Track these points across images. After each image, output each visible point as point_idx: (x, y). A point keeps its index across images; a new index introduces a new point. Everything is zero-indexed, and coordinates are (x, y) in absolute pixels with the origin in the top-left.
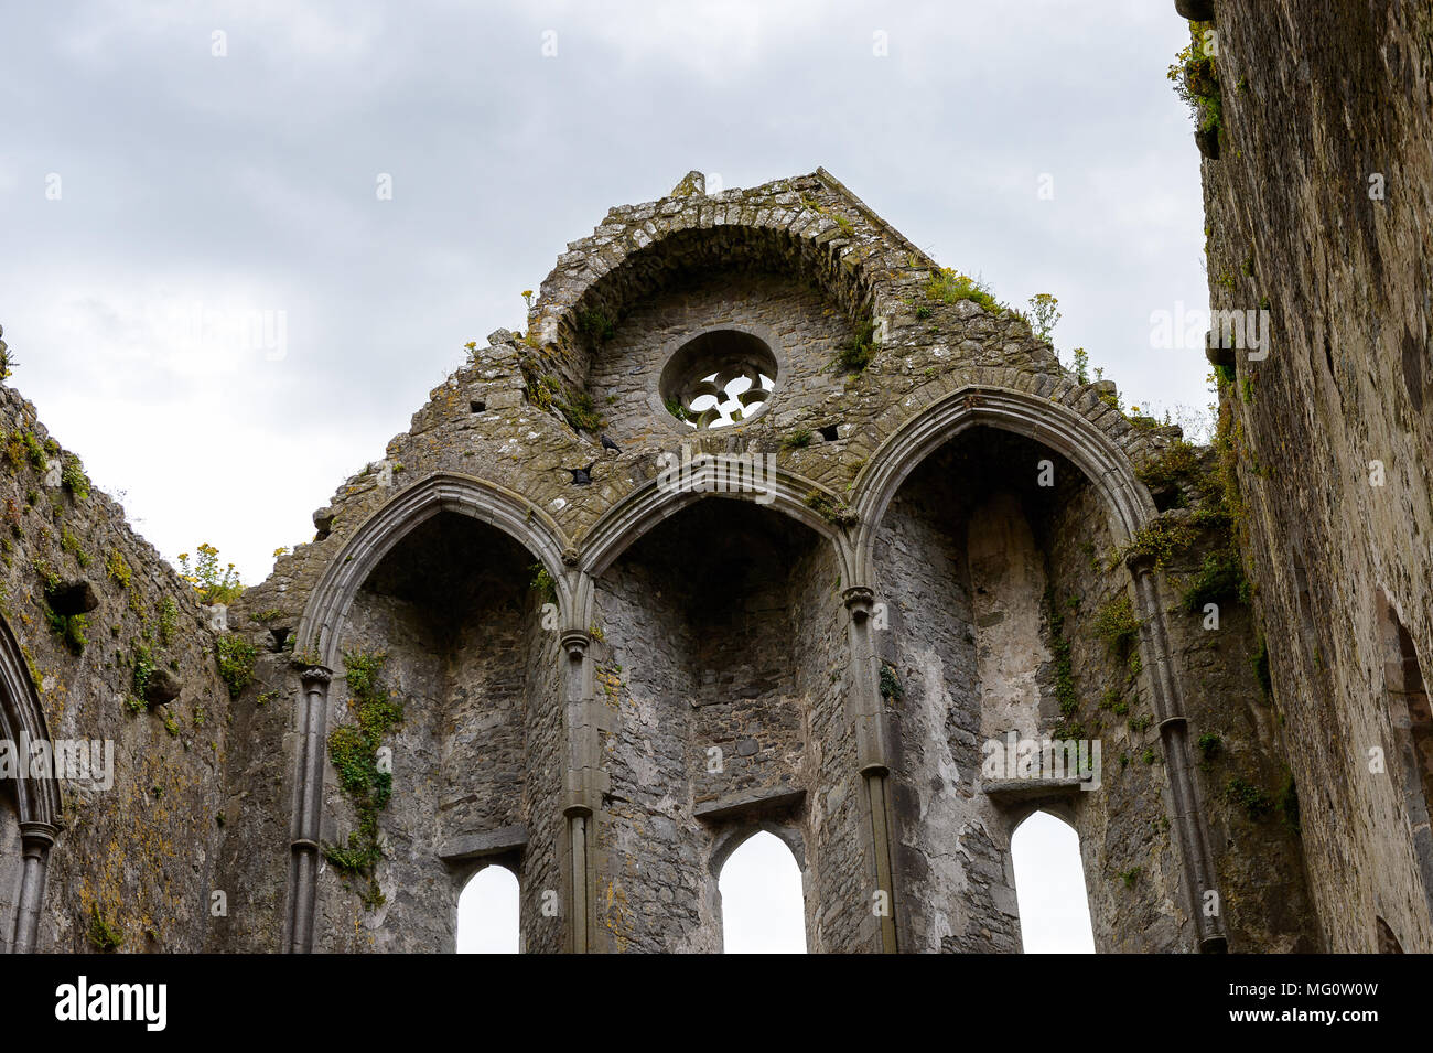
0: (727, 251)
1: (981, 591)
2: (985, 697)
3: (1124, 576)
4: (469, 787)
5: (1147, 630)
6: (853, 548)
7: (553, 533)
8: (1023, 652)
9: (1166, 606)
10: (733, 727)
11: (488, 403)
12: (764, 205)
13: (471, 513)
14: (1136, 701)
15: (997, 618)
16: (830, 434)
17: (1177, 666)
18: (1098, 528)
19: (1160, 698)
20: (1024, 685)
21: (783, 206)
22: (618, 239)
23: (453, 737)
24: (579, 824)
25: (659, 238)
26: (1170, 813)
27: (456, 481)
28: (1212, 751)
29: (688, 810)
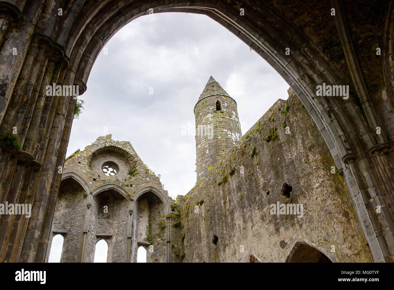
0: (117, 150)
1: (140, 212)
2: (139, 228)
3: (165, 218)
4: (60, 221)
5: (167, 227)
6: (132, 204)
7: (89, 187)
8: (145, 223)
9: (171, 225)
10: (104, 223)
11: (81, 163)
12: (126, 147)
13: (76, 179)
14: (163, 236)
15: (142, 217)
16: (131, 186)
17: (171, 233)
18: (162, 210)
19: (167, 237)
20: (144, 228)
21: (128, 148)
22: (104, 143)
23: (58, 212)
24: (85, 234)
25: (110, 146)
26: (166, 253)
27: (75, 174)
28: (173, 246)
29: (95, 234)
